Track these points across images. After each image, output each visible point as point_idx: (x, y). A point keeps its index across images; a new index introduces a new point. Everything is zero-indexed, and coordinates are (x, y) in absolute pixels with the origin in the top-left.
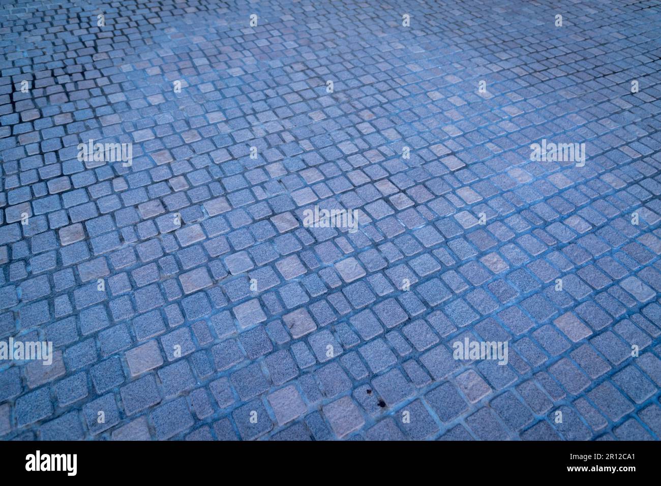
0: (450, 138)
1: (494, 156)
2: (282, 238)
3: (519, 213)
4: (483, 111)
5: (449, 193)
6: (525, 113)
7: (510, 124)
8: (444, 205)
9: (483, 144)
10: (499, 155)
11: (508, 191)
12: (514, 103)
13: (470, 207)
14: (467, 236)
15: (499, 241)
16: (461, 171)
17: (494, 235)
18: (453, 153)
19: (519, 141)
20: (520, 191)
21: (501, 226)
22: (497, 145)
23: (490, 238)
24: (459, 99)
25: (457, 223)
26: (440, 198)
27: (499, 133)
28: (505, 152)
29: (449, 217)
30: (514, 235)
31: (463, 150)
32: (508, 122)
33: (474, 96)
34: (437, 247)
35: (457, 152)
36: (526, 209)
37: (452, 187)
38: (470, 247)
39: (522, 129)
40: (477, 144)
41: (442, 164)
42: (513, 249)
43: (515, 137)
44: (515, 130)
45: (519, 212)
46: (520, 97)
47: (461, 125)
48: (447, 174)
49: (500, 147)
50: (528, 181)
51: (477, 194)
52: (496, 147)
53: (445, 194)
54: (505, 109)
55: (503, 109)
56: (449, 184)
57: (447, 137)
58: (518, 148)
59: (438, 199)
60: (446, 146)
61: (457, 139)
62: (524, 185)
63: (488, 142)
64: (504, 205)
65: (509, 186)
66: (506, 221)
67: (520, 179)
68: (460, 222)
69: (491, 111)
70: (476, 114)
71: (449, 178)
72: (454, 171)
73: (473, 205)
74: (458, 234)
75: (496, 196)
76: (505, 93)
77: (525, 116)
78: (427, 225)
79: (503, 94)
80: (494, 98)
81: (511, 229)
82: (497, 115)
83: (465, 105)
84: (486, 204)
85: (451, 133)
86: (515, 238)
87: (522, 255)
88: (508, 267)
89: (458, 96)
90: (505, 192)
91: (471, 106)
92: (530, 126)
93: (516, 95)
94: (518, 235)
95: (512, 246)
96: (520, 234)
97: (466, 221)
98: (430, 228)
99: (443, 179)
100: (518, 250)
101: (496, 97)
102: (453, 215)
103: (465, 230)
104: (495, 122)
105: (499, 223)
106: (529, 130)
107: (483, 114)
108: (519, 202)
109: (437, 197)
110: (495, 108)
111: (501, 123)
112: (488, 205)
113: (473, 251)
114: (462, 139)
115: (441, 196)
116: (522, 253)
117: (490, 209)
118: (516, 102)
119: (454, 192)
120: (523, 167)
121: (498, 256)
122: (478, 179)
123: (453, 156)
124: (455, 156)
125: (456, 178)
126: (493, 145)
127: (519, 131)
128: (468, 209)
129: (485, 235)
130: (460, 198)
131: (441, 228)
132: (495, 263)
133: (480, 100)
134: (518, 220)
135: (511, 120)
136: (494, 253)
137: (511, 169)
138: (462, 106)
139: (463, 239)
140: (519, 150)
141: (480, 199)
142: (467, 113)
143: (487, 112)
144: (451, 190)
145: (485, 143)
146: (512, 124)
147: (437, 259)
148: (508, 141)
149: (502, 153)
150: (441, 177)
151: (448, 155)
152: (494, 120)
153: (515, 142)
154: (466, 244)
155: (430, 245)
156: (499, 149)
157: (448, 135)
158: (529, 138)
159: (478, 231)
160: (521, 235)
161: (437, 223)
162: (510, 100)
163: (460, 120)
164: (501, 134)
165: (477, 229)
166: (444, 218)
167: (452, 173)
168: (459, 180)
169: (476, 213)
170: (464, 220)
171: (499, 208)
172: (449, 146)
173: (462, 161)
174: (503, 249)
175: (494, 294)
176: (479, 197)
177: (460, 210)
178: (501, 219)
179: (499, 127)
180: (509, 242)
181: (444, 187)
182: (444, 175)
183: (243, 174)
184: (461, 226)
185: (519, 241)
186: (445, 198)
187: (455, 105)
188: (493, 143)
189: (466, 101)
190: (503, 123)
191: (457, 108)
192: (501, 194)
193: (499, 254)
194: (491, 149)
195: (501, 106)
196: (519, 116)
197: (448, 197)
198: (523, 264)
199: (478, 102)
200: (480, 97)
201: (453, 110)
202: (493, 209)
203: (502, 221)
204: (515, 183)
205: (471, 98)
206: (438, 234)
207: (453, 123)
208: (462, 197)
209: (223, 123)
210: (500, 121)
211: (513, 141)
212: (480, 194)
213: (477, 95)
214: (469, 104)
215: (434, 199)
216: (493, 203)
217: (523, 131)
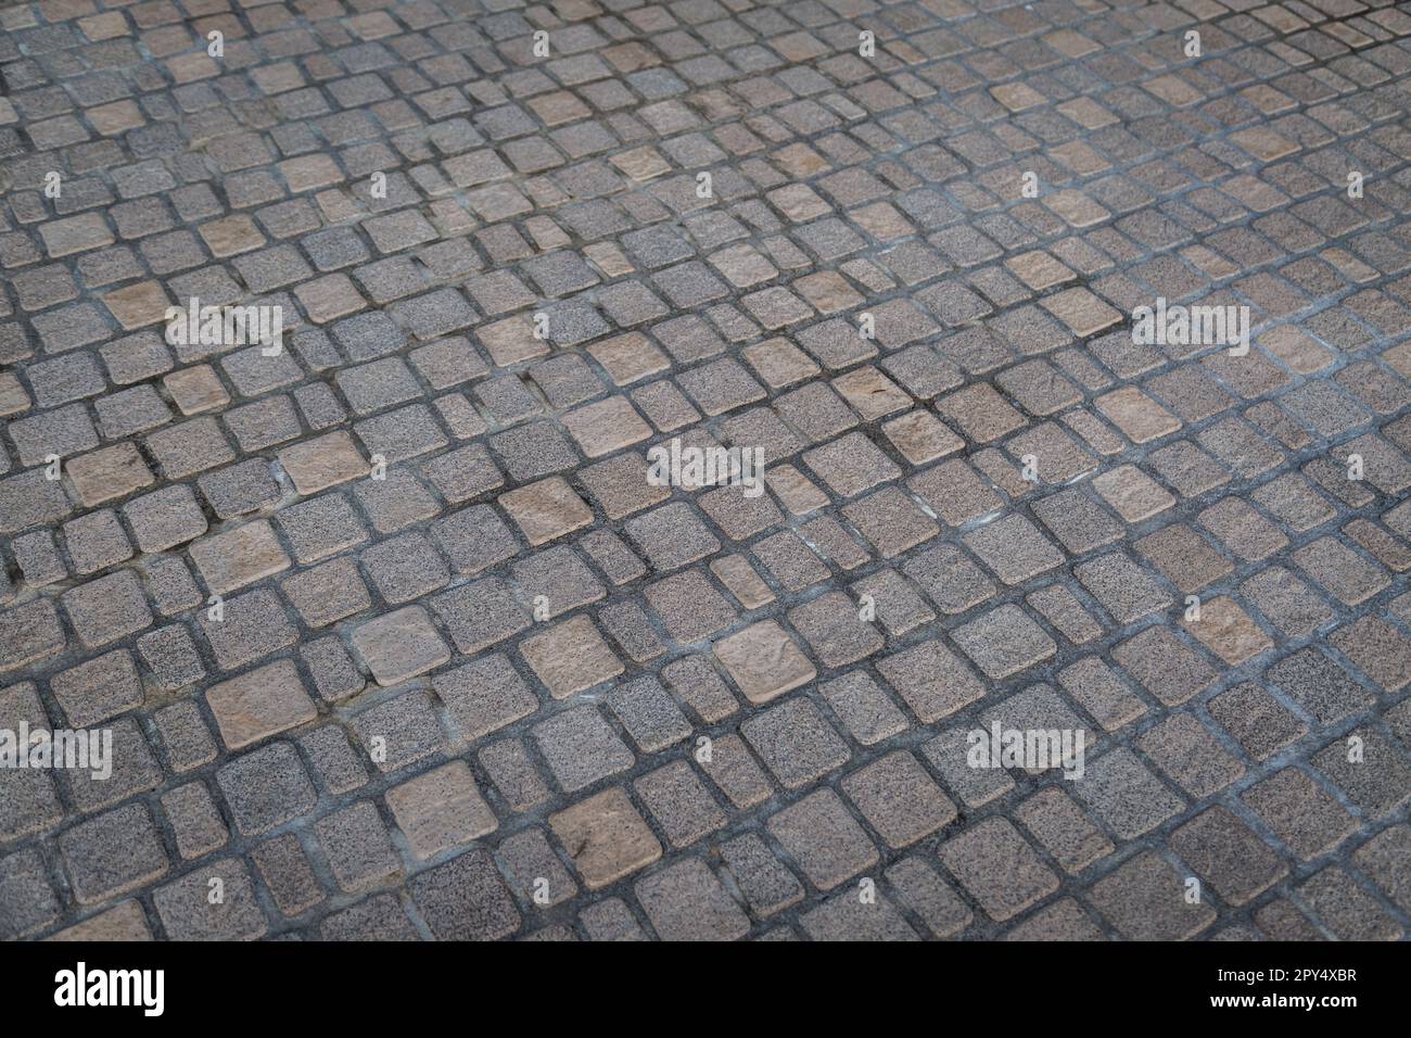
0: (1070, 231)
1: (1213, 290)
2: (537, 561)
3: (1299, 469)
4: (1173, 146)
5: (1073, 409)
6: (1305, 152)
7: (1259, 186)
8: (1060, 447)
9: (1175, 250)
10: (1229, 285)
11: (1262, 400)
12: (1267, 120)
13: (1142, 453)
14: (1138, 545)
15: (1237, 560)
16: (1111, 337)
17: (1222, 543)
18: (1083, 281)
19: (1289, 241)
20: (1300, 399)
21: (1242, 513)
22: (1219, 252)
23: (1209, 552)
24: (1095, 108)
25: (1105, 506)
26: (1046, 426)
27: (1225, 214)
28: (1247, 275)
29: (1078, 485)
30: (1286, 542)
31: (1113, 272)
32: (1250, 178)
33: (1143, 97)
34: (1044, 582)
35: (1095, 277)
36: (1319, 457)
37: (1083, 388)
38: (1147, 581)
39: (1297, 202)
40: (1158, 250)
41: (1049, 314)
42: (1285, 583)
43: (1275, 226)
44: (1276, 205)
45: (1299, 466)
46: (1286, 99)
47: (1102, 191)
48: (1067, 347)
49: (1232, 260)
50: (1323, 366)
51: (1162, 410)
52: (1217, 259)
53: (1061, 412)
54: (1240, 138)
55: (1235, 138)
56: (1072, 380)
57: (1061, 229)
58: (1288, 263)
59: (1039, 428)
60: (1058, 259)
61: (1092, 236)
62: (1310, 379)
63: (1191, 244)
64: (1249, 443)
65: (1265, 384)
66: (1257, 496)
67: (1298, 360)
68: (1113, 500)
69: (1195, 146)
70: (1151, 155)
71: (1072, 361)
72: (1088, 339)
73: (1150, 448)
74: (1107, 541)
75: (1223, 415)
76: (1242, 88)
77: (1306, 160)
78: (1008, 511)
79: (1233, 92)
80: (1201, 104)
81: (1275, 520)
82: (1216, 159)
83: (1113, 126)
84: (1193, 442)
85: (1071, 217)
86: (1289, 550)
87: (1312, 604)
88: (1271, 644)
89: (1092, 97)
90: (1251, 403)
91: (1131, 129)
92: (1321, 193)
93: (1271, 94)
94: (1297, 542)
95: (1281, 574)
96: (1302, 536)
97: (1130, 498)
98: (1019, 521)
99: (1054, 365)
100: (1299, 588)
101: (1210, 99)
102: (1089, 481)
103: (1129, 529)
104: (1210, 179)
105: (1238, 504)
106: (1317, 204)
107: (1171, 153)
108: (1296, 435)
109: (1035, 420)
110: (1210, 136)
111: (1230, 182)
112: (1199, 446)
113: (1158, 595)
114: (1108, 233)
115: (1049, 418)
116: (1313, 598)
117: (1205, 457)
118: (1274, 117)
119: (1090, 407)
120: (1304, 322)
121: (1236, 609)
122: (1164, 362)
123: (1082, 290)
124: (1088, 288)
125: (1094, 358)
126: (1209, 253)
127: (1287, 208)
128: (1138, 459)
129: (1195, 542)
130: (1110, 425)
131: (1055, 521)
132: (1228, 631)
133: (1159, 111)
134: (1295, 492)
135: (1260, 174)
136: (1224, 599)
137: (1269, 329)
138: (1104, 129)
139: (1123, 556)
140: (1289, 268)
141: (1173, 426)
142: (1121, 152)
143: (1184, 150)
144: (1080, 398)
145: (1182, 246)
146: (1266, 186)
147: (1043, 620)
148: (1254, 239)
149: (1238, 278)
150: (1047, 357)
151: (1067, 286)
152: (1206, 173)
153: (1277, 245)
154: (1134, 572)
155: (1018, 578)
156: (1226, 264)
157: (1063, 221)
158: (1318, 231)
159: (1173, 529)
160: (1306, 539)
161: (1040, 508)
162: (1257, 111)
163: (1100, 176)
164: (1233, 219)
165: (1169, 524)
166: (1061, 488)
167: (1082, 344)
168: (1104, 368)
169: (1162, 471)
170: (1125, 494)
171: (1235, 455)
172: (1067, 257)
173: (1112, 304)
174: (1252, 584)
175: (1228, 730)
176: (1170, 421)
177: (1111, 462)
178: (1242, 491)
179: (1226, 196)
180: (1272, 562)
181: (1057, 389)
182: (1057, 350)
183: (403, 354)
184: (1116, 516)
185: (1302, 559)
186: (1061, 424)
187: (1081, 128)
188: (1207, 246)
189: (1115, 112)
190: (1235, 182)
191: (1090, 134)
192: (1241, 411)
193: (1241, 601)
194: (1201, 266)
195: (1225, 125)
196: (1284, 159)
197: (1071, 423)
198: (1316, 632)
199: (1154, 117)
200: (1160, 102)
201: (1077, 143)
202: (1214, 457)
203: (1244, 495)
204: (1282, 375)
205: (1132, 104)
206: (1044, 542)
207: (1078, 183)
208: (1115, 420)
209: (336, 192)
210: (1227, 178)
211: (1270, 239)
212: (1171, 408)
213: (1151, 95)
214: (1127, 123)
215: (1028, 428)
216: (1214, 439)
217: (1300, 207)
